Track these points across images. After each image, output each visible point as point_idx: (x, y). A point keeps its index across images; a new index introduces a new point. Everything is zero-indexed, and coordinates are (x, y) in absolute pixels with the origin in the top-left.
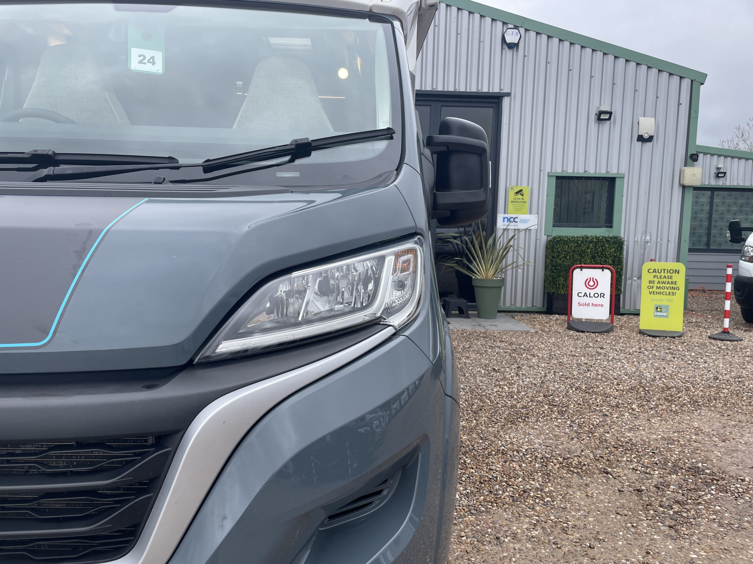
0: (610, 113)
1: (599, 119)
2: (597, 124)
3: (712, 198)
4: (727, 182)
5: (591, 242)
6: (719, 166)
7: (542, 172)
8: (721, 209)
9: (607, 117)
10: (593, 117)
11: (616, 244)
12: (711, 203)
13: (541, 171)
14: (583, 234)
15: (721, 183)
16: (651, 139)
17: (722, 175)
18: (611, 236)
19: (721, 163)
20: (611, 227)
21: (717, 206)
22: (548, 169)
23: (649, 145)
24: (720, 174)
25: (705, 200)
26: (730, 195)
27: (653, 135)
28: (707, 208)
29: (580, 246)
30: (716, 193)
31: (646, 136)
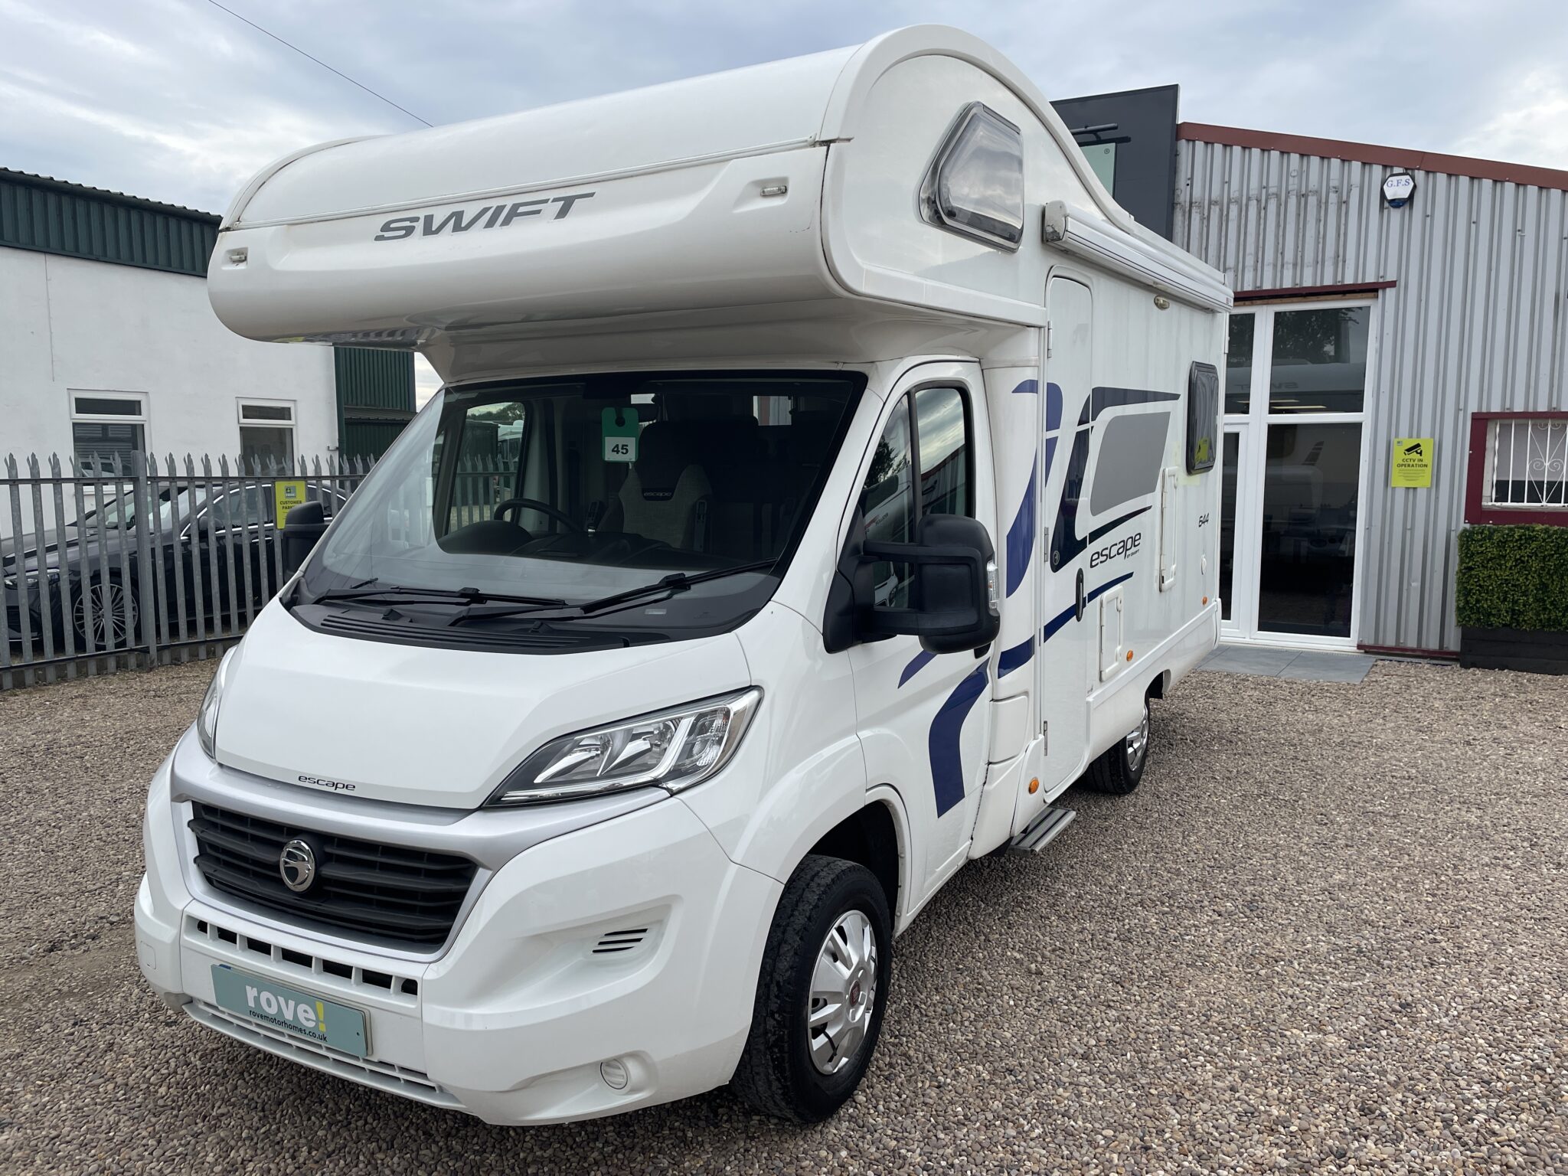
7: (1461, 413)
13: (1458, 410)
22: (1473, 408)
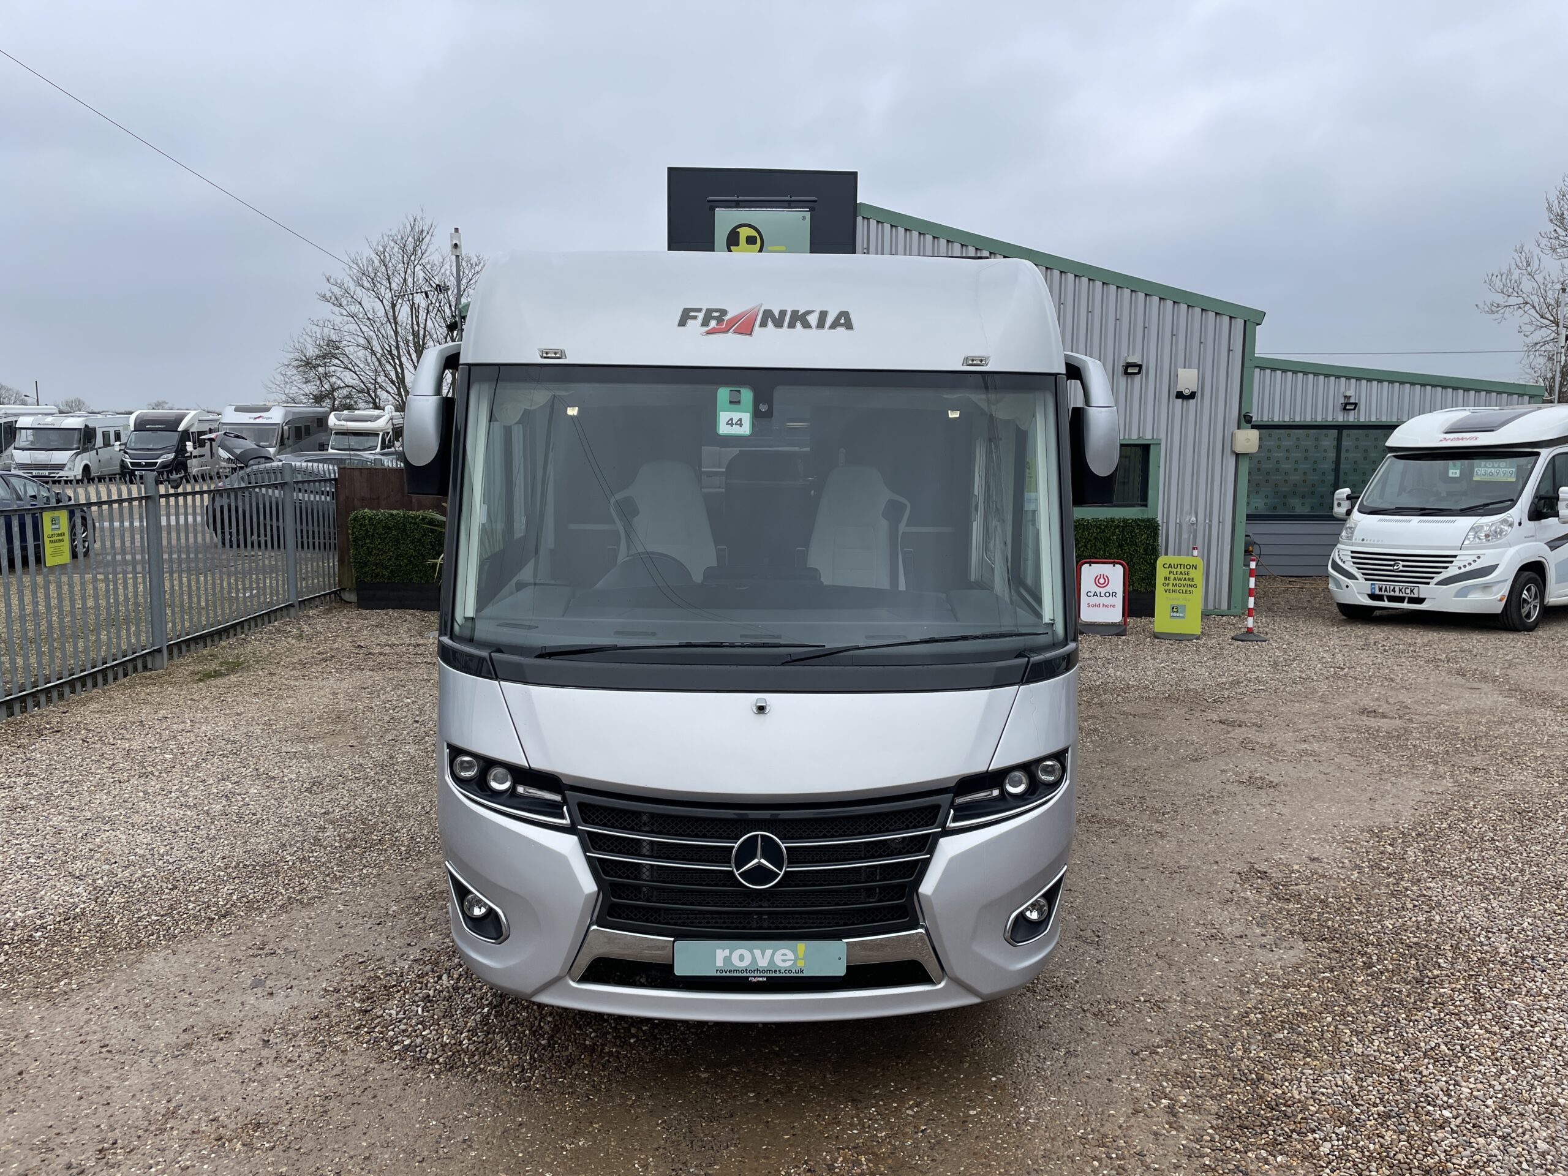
0: (1140, 366)
1: (1126, 373)
2: (1125, 379)
3: (1339, 440)
4: (1362, 416)
5: (1118, 527)
6: (1348, 394)
8: (1354, 455)
9: (1136, 370)
10: (1120, 370)
11: (1148, 528)
12: (1338, 448)
14: (1109, 517)
15: (1351, 418)
16: (1192, 395)
17: (1352, 407)
18: (1145, 517)
19: (1351, 390)
20: (1146, 506)
21: (1347, 451)
23: (1192, 402)
24: (1348, 406)
25: (1328, 443)
26: (1367, 435)
27: (1195, 390)
28: (1332, 455)
29: (1104, 531)
30: (1345, 432)
31: (1187, 393)
